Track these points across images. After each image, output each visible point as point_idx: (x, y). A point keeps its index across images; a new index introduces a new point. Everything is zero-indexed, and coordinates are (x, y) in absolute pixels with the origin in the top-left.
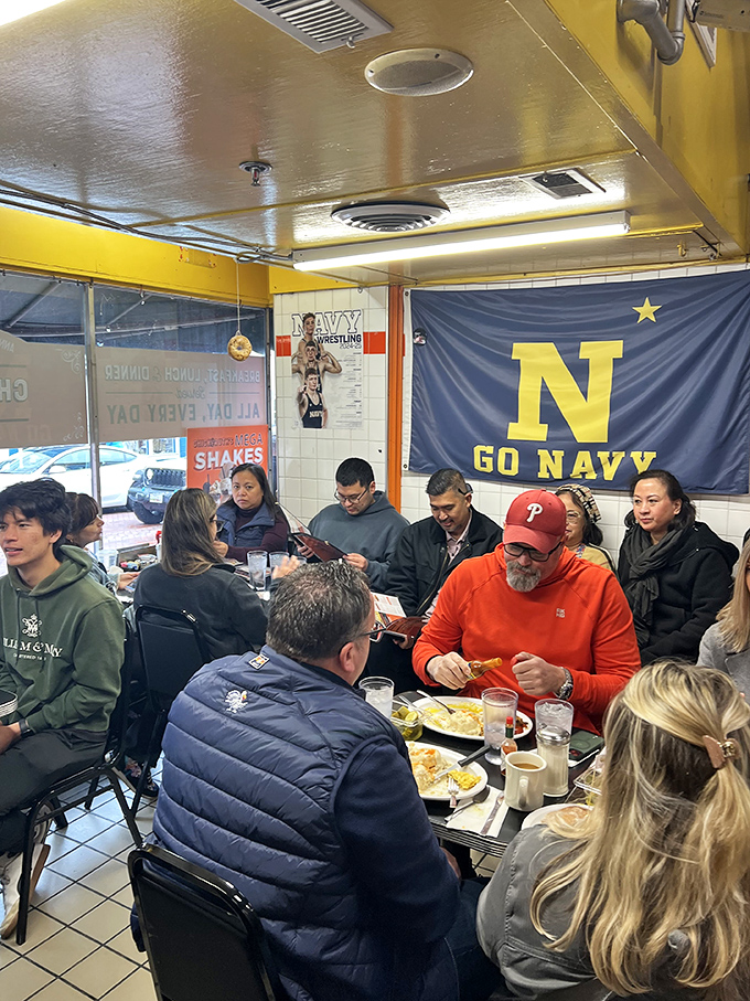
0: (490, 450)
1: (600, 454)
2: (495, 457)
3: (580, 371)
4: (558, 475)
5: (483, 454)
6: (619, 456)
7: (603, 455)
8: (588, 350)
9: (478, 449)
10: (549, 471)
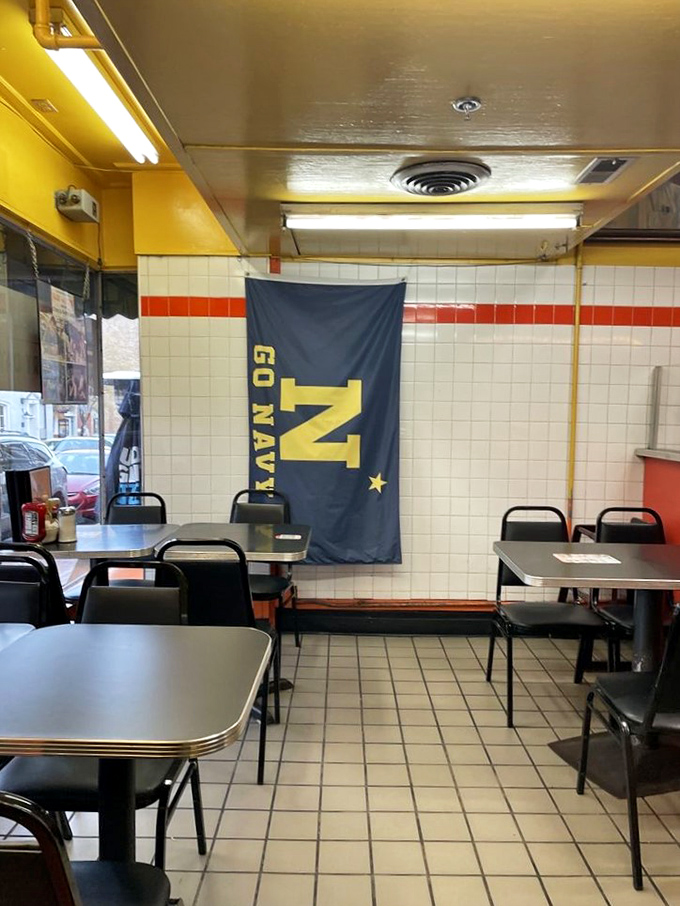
0: (271, 361)
1: (273, 454)
2: (266, 365)
3: (338, 436)
4: (257, 420)
5: (267, 355)
6: (271, 468)
7: (271, 456)
8: (354, 440)
9: (271, 350)
10: (259, 413)
